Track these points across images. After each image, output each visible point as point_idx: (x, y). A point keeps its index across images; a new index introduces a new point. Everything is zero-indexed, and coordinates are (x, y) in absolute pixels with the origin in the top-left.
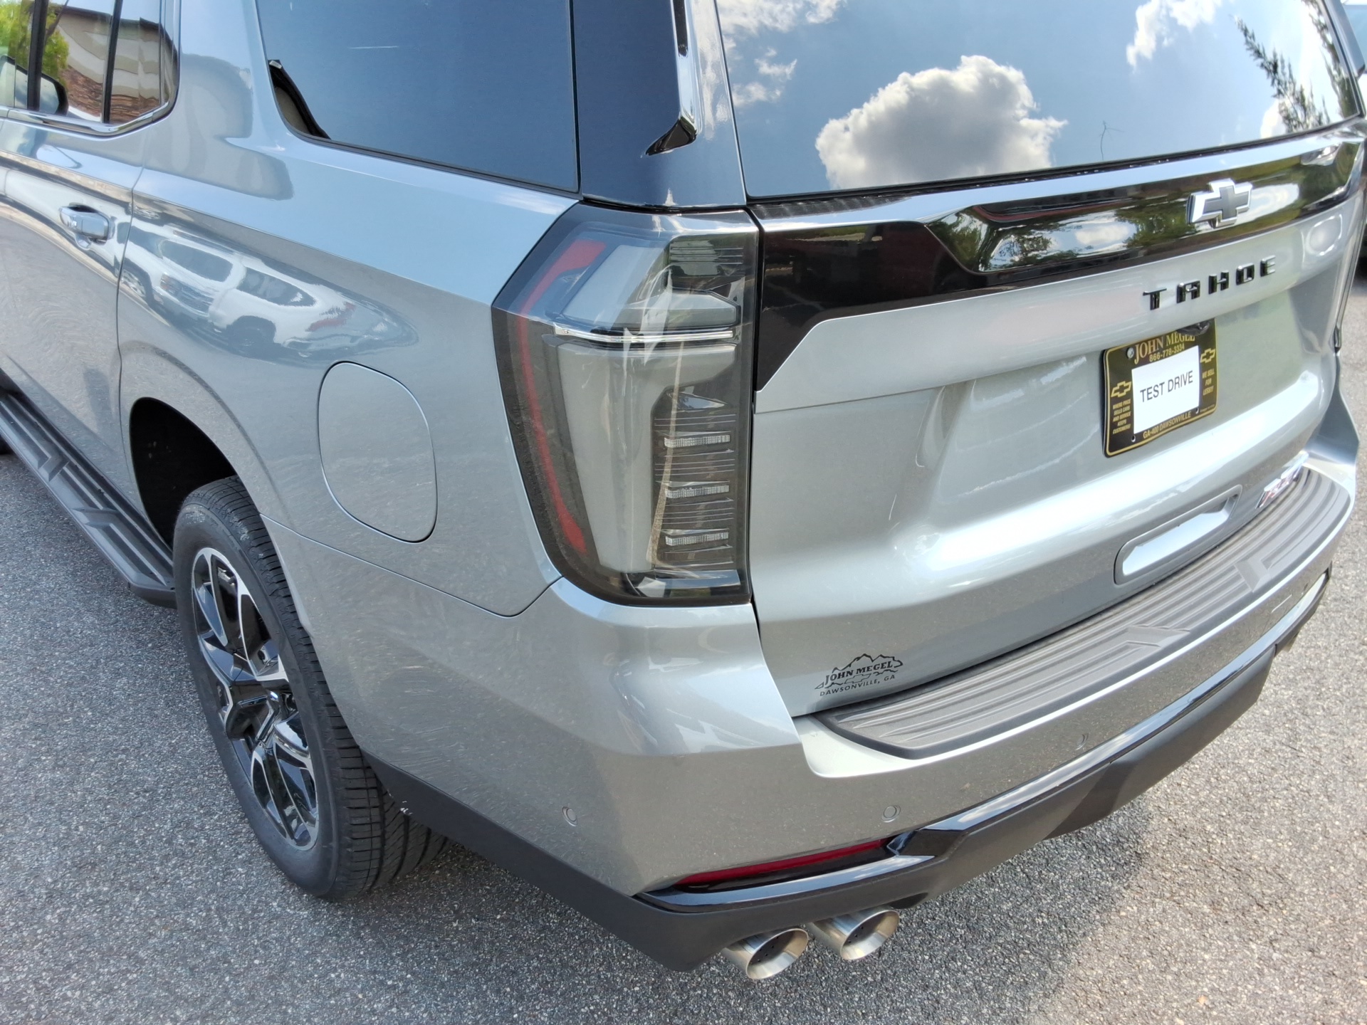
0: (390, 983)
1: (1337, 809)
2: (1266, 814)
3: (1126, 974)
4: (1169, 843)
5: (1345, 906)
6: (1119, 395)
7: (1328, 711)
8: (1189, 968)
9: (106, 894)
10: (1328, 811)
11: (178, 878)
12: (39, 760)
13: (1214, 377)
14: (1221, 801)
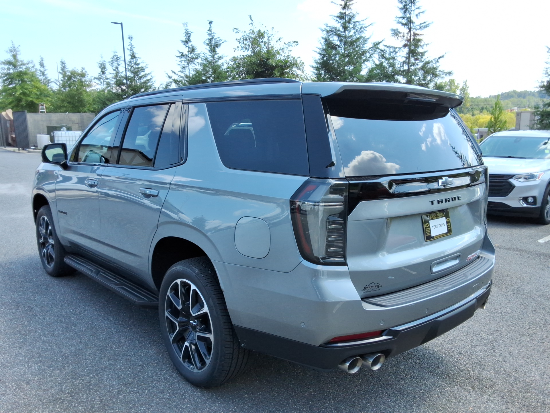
0: (230, 409)
1: (508, 364)
2: (486, 366)
3: (448, 403)
4: (458, 373)
5: (511, 387)
6: (427, 226)
7: (504, 341)
8: (466, 401)
9: (136, 390)
10: (505, 365)
11: (158, 386)
12: (103, 359)
13: (450, 225)
14: (473, 363)
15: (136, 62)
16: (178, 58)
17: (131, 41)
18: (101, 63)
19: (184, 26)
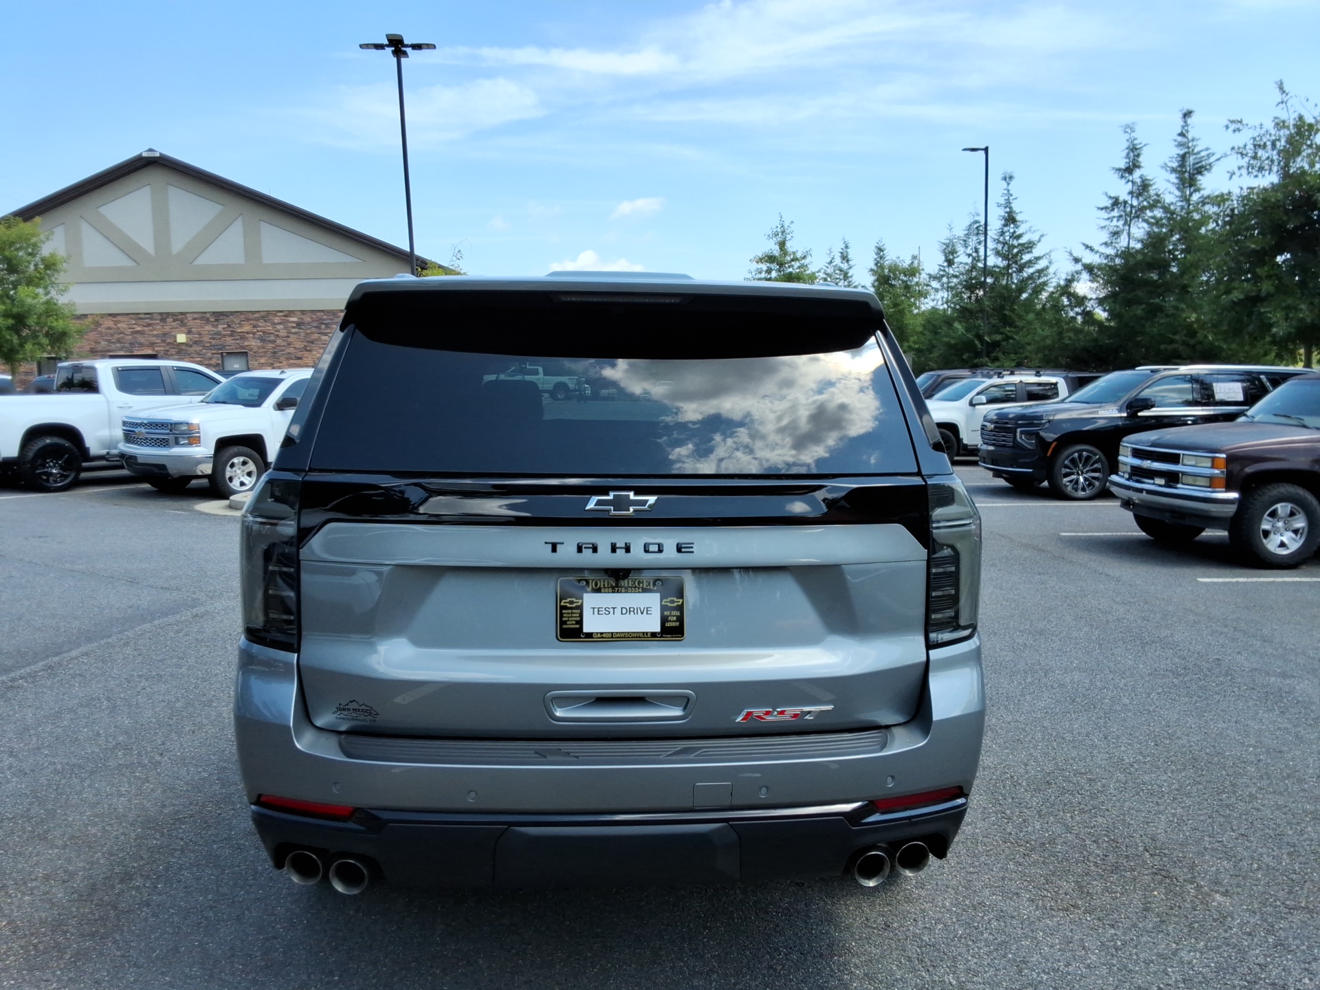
6: (570, 605)
13: (680, 617)
15: (1014, 232)
16: (1104, 211)
17: (1008, 184)
18: (948, 241)
19: (1126, 132)
